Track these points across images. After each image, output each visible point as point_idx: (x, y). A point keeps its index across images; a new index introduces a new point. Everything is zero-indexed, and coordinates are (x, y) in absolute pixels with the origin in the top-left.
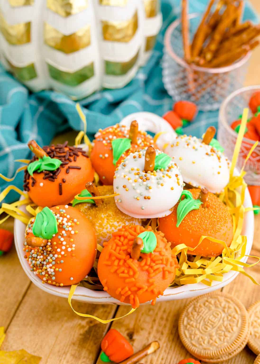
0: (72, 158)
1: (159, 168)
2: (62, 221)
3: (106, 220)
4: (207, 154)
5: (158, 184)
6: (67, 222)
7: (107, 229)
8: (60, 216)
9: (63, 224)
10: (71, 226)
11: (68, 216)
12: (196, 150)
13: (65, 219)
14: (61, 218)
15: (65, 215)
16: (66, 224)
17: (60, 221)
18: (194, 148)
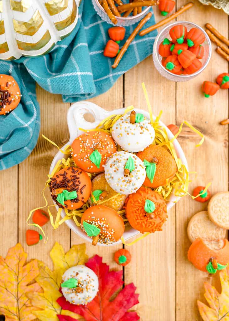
0: (77, 183)
1: (132, 170)
2: (98, 223)
3: (116, 202)
4: (141, 133)
5: (137, 179)
6: (101, 222)
7: (119, 204)
8: (95, 222)
9: (100, 225)
10: (104, 224)
11: (98, 219)
12: (134, 134)
13: (99, 222)
14: (96, 223)
15: (96, 219)
16: (101, 224)
17: (97, 224)
18: (132, 134)
